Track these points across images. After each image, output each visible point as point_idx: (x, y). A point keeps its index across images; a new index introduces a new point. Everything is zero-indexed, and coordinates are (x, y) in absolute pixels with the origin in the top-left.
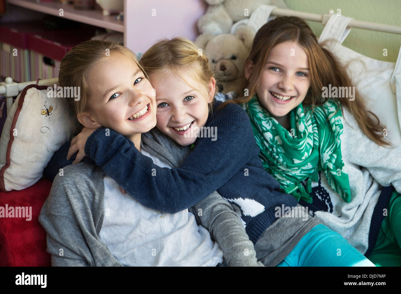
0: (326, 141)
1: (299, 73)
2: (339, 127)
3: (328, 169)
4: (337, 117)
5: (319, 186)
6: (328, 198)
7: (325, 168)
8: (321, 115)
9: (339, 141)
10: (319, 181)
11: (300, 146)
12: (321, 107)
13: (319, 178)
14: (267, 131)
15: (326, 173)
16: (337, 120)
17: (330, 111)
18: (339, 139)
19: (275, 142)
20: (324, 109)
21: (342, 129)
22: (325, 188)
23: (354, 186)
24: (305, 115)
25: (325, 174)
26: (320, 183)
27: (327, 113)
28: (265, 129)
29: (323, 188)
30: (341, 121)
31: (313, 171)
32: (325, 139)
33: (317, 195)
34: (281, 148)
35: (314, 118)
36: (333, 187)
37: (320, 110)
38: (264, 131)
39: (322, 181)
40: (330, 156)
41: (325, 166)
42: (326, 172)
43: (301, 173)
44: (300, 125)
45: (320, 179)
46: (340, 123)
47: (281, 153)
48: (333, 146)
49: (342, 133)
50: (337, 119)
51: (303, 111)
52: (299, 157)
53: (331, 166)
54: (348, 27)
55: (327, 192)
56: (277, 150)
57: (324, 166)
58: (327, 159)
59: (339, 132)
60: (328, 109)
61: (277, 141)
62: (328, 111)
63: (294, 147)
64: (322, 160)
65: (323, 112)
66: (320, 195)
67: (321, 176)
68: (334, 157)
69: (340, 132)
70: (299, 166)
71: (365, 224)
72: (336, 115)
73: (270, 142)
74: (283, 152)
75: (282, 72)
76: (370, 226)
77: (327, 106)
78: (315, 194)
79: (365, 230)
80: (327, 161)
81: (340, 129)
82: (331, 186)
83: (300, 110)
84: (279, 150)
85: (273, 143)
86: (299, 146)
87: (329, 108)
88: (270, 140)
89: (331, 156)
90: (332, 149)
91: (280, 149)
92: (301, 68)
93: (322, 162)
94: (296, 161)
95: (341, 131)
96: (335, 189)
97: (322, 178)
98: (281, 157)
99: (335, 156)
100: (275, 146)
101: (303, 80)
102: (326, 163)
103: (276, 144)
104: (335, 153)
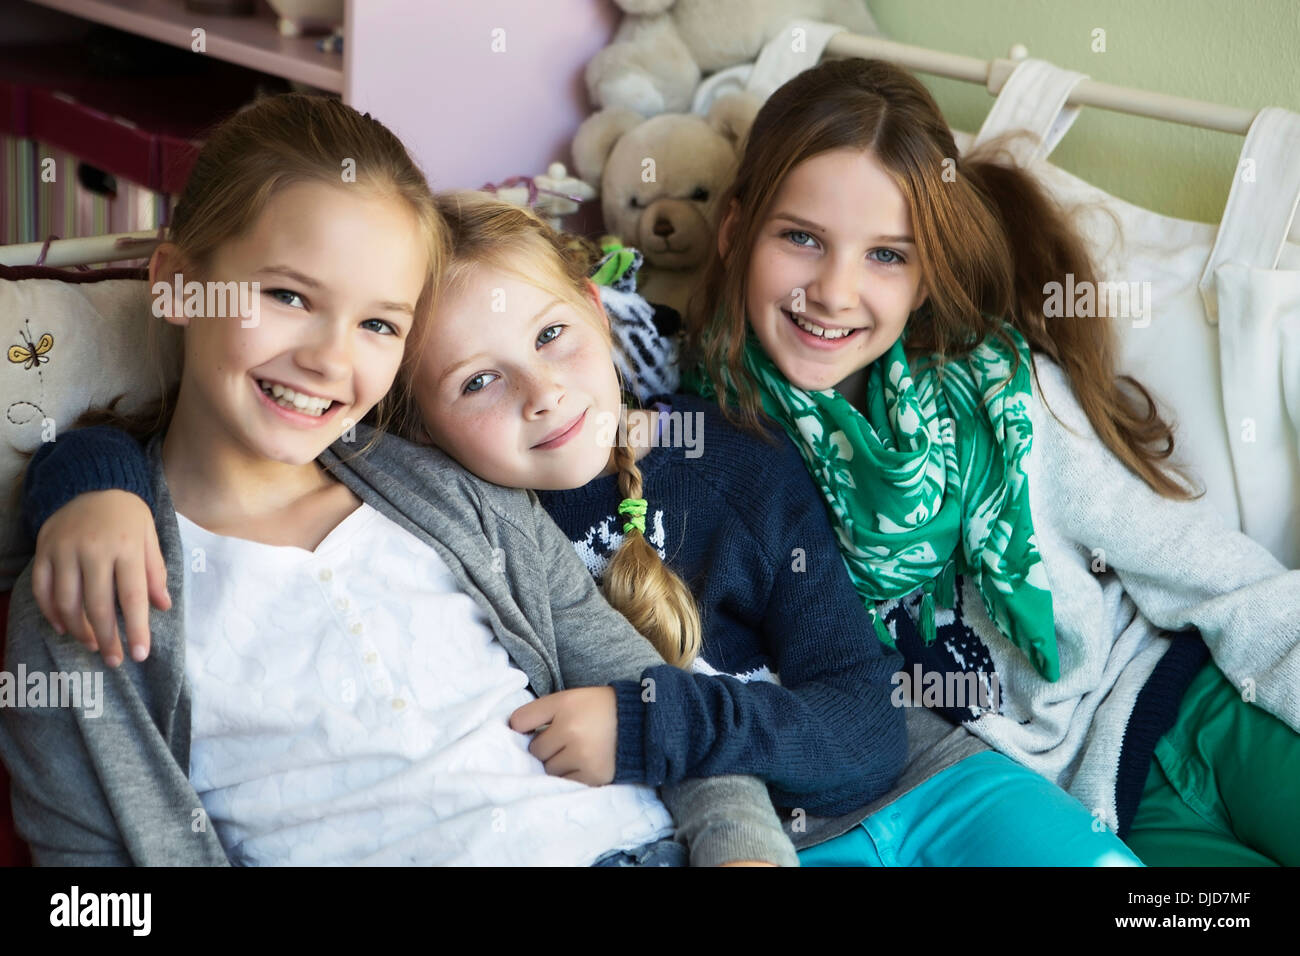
0: (977, 478)
1: (882, 253)
2: (1018, 430)
3: (986, 570)
4: (1013, 395)
5: (958, 622)
6: (986, 661)
7: (976, 564)
8: (961, 392)
9: (1019, 479)
10: (955, 606)
11: (903, 474)
12: (965, 363)
13: (956, 599)
14: (807, 412)
15: (980, 583)
16: (1012, 407)
17: (990, 376)
18: (1018, 469)
19: (828, 452)
20: (973, 368)
21: (1029, 437)
22: (977, 632)
23: (1076, 630)
24: (917, 385)
25: (978, 586)
26: (959, 613)
27: (980, 382)
28: (800, 407)
29: (970, 630)
30: (1024, 408)
31: (937, 571)
32: (977, 469)
33: (951, 649)
34: (847, 472)
35: (942, 400)
36: (1003, 628)
37: (961, 371)
38: (797, 414)
39: (965, 609)
40: (989, 526)
41: (977, 559)
42: (980, 578)
43: (896, 570)
44: (902, 413)
45: (961, 602)
46: (1021, 417)
47: (845, 487)
48: (1000, 493)
49: (1028, 449)
50: (1011, 402)
51: (908, 373)
52: (897, 510)
53: (995, 562)
54: (1070, 105)
55: (984, 644)
56: (832, 477)
57: (972, 559)
58: (980, 538)
59: (1017, 448)
60: (985, 371)
61: (836, 448)
62: (984, 378)
63: (884, 473)
64: (967, 540)
65: (968, 379)
66: (960, 650)
67: (963, 594)
68: (1003, 533)
69: (1021, 448)
70: (895, 546)
71: (1105, 749)
72: (1010, 391)
73: (813, 447)
74: (849, 486)
75: (822, 247)
76: (1119, 755)
77: (983, 360)
78: (945, 647)
79: (1104, 768)
80: (981, 542)
81: (1021, 438)
82: (997, 624)
83: (898, 368)
84: (839, 479)
85: (824, 453)
86: (898, 475)
87: (987, 366)
88: (814, 443)
89: (995, 526)
90: (997, 503)
91: (843, 476)
92: (883, 238)
93: (965, 545)
94: (888, 526)
95: (1025, 443)
96: (1007, 632)
97: (965, 598)
98: (842, 502)
99: (1007, 527)
100: (828, 463)
101: (895, 275)
102: (980, 550)
103: (831, 457)
104: (1006, 520)
